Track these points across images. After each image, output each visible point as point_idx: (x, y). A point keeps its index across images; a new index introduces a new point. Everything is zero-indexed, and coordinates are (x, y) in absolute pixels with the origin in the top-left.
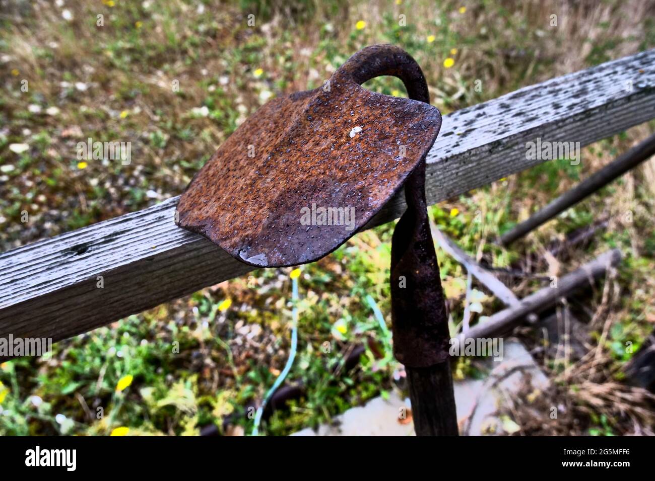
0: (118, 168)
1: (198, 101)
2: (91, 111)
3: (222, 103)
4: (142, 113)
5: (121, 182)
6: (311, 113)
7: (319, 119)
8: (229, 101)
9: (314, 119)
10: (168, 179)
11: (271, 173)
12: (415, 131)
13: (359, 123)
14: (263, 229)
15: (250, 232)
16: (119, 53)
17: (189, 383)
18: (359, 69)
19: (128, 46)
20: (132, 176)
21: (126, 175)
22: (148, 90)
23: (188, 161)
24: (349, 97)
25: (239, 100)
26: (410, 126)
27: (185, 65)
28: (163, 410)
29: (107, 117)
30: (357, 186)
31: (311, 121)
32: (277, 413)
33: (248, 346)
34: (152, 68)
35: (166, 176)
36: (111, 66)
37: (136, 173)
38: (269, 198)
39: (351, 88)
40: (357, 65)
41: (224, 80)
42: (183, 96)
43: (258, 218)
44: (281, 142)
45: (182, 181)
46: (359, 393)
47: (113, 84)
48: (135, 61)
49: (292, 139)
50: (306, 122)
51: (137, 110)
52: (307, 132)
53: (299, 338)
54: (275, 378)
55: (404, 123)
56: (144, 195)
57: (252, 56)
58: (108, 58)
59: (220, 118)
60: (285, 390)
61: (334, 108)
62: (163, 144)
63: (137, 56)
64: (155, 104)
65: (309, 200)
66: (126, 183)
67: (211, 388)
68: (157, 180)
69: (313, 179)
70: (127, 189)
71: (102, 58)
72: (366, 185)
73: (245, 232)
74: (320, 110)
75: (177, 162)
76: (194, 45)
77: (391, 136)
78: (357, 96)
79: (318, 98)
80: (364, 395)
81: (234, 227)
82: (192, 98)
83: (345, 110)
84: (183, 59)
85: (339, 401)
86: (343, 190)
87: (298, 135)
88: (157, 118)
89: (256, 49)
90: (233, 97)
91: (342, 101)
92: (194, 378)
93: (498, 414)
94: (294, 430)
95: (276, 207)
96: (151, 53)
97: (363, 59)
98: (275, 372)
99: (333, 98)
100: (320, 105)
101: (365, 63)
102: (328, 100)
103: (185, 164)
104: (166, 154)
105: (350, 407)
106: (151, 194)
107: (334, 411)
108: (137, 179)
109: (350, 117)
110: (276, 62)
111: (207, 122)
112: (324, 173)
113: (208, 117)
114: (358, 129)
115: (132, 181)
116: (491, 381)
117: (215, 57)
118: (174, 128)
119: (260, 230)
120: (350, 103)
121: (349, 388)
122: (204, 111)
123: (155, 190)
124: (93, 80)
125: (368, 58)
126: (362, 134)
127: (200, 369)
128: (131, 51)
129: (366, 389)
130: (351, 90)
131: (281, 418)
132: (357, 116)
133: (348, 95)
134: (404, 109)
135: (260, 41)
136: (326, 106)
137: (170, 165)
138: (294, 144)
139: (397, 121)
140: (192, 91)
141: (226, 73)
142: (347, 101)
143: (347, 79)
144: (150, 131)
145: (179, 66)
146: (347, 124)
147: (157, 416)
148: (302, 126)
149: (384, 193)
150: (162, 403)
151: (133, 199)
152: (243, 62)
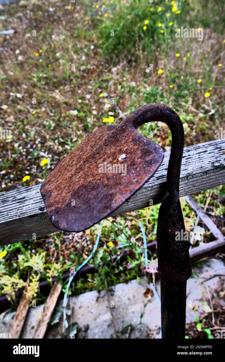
0: (29, 139)
1: (73, 107)
2: (22, 108)
3: (85, 109)
4: (45, 111)
5: (29, 146)
6: (107, 141)
7: (110, 145)
8: (89, 108)
9: (108, 145)
10: (52, 147)
11: (80, 173)
12: (148, 164)
13: (126, 152)
14: (65, 206)
15: (59, 206)
16: (39, 80)
17: (41, 256)
18: (137, 118)
19: (44, 76)
20: (35, 143)
21: (32, 143)
22: (50, 99)
23: (62, 138)
24: (128, 135)
25: (94, 107)
26: (147, 159)
27: (71, 87)
28: (26, 268)
29: (29, 112)
30: (110, 192)
31: (106, 146)
32: (81, 280)
33: (74, 240)
34: (54, 89)
35: (50, 146)
36: (34, 86)
37: (37, 142)
38: (74, 188)
39: (130, 129)
40: (136, 116)
41: (88, 96)
42: (66, 103)
43: (65, 198)
44: (90, 156)
45: (58, 148)
46: (126, 275)
47: (34, 95)
48: (47, 84)
49: (95, 155)
50: (103, 146)
51: (43, 109)
52: (103, 152)
53: (100, 240)
54: (84, 260)
55: (145, 157)
56: (39, 154)
57: (104, 85)
58: (34, 81)
59: (82, 117)
60: (87, 267)
61: (119, 140)
62: (52, 128)
63: (48, 81)
64: (52, 107)
65: (88, 194)
66: (32, 147)
67: (51, 260)
68: (46, 147)
69: (95, 181)
70: (31, 150)
71: (31, 82)
72: (114, 193)
73: (58, 205)
74: (112, 140)
75: (58, 138)
76: (77, 77)
77: (136, 164)
78: (131, 135)
79: (112, 133)
80: (129, 277)
81: (55, 201)
82: (71, 105)
83: (123, 142)
84: (70, 84)
85: (114, 278)
86: (104, 192)
87: (98, 153)
88: (52, 114)
89: (107, 81)
90: (91, 106)
91: (123, 136)
92: (44, 254)
93: (201, 300)
94: (88, 290)
95: (74, 194)
96: (55, 80)
97: (140, 113)
98: (85, 257)
99: (119, 134)
100: (112, 137)
101: (141, 115)
102: (117, 135)
103: (61, 140)
104: (53, 134)
105: (120, 283)
106: (42, 154)
107: (110, 283)
108: (37, 145)
109: (123, 148)
110: (116, 89)
111: (76, 119)
112: (100, 180)
113: (77, 115)
114: (124, 156)
115: (34, 146)
116: (201, 280)
117: (86, 84)
118: (59, 120)
119: (64, 206)
120: (127, 138)
121: (121, 272)
122: (75, 112)
123: (44, 152)
124: (25, 93)
125: (143, 112)
126: (125, 160)
127: (48, 250)
128: (46, 78)
129: (130, 274)
130: (130, 131)
131: (83, 282)
132: (126, 148)
133: (127, 133)
134: (148, 148)
135: (110, 76)
136: (116, 138)
137: (54, 140)
138: (95, 158)
139: (142, 156)
140: (71, 101)
141: (90, 93)
142: (126, 137)
143: (129, 124)
144: (47, 121)
145: (67, 88)
146: (121, 152)
147: (23, 270)
148: (101, 148)
149: (120, 200)
150: (26, 264)
151: (33, 155)
152: (99, 87)
